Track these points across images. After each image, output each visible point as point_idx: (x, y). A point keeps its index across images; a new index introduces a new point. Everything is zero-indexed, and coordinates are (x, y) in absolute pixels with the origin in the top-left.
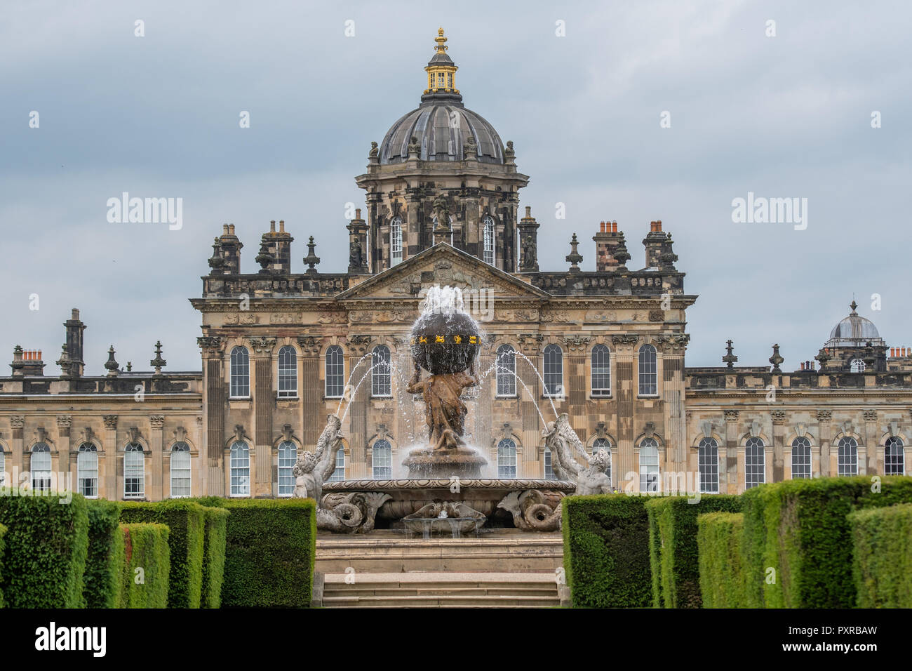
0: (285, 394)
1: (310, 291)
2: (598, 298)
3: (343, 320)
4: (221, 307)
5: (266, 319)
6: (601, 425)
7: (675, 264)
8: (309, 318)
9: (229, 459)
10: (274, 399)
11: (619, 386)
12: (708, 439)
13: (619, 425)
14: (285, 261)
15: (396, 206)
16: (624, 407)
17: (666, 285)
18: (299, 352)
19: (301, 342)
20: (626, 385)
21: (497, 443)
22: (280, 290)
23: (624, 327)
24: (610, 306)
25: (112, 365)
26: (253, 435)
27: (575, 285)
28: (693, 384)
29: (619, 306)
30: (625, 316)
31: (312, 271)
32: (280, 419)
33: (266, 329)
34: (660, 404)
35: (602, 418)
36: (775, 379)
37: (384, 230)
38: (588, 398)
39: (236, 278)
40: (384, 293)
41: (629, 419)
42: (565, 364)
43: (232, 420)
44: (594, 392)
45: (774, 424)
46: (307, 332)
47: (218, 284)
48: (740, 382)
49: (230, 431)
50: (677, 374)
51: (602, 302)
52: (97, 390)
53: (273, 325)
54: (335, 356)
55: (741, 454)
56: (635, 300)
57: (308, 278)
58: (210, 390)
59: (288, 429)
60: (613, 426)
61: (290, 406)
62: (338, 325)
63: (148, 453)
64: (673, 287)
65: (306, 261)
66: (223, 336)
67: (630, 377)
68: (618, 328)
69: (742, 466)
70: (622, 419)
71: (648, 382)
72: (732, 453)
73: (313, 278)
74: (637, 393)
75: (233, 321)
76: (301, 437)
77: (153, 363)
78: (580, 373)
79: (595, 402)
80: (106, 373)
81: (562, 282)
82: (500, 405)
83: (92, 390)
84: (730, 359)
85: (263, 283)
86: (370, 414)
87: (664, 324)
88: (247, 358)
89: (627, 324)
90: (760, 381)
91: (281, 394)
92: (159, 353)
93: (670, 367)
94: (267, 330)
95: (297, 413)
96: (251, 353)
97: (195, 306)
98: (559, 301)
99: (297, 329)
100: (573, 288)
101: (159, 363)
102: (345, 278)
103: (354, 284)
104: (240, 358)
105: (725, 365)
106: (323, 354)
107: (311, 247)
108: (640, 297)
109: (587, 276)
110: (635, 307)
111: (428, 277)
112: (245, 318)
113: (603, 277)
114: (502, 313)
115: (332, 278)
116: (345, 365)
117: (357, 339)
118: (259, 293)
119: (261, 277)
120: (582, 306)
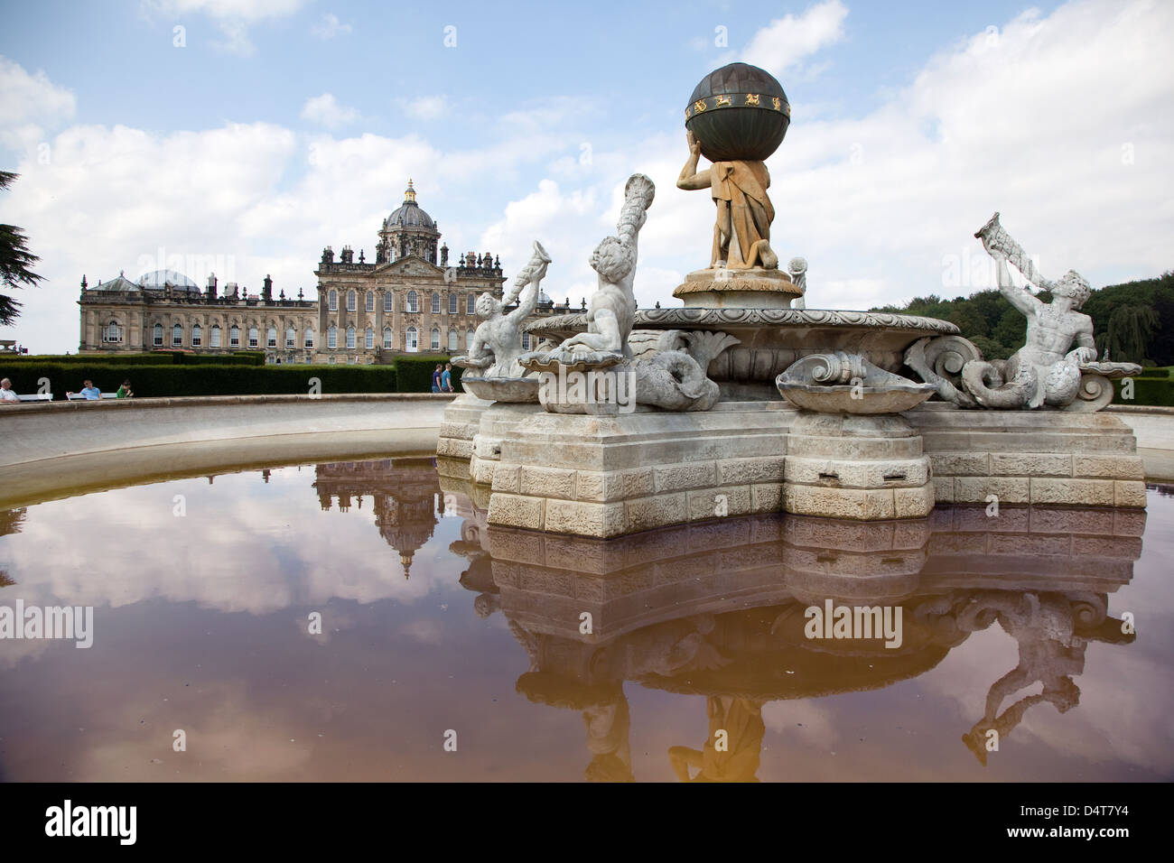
0: (351, 309)
1: (361, 270)
2: (472, 277)
3: (374, 282)
4: (325, 275)
5: (344, 280)
7: (499, 266)
8: (361, 280)
9: (328, 333)
10: (346, 311)
14: (351, 260)
15: (393, 242)
17: (496, 274)
18: (356, 293)
19: (357, 289)
22: (349, 269)
24: (475, 280)
25: (282, 296)
26: (338, 325)
27: (462, 272)
29: (479, 280)
32: (349, 319)
37: (388, 251)
38: (466, 315)
39: (332, 264)
40: (390, 272)
42: (458, 302)
43: (330, 318)
46: (359, 285)
47: (325, 266)
49: (329, 322)
52: (277, 306)
53: (346, 283)
54: (371, 295)
57: (360, 265)
58: (321, 307)
59: (352, 323)
61: (353, 313)
62: (371, 284)
63: (296, 330)
64: (498, 274)
65: (360, 259)
66: (327, 286)
68: (478, 288)
73: (362, 265)
75: (331, 280)
76: (357, 326)
77: (299, 296)
78: (464, 306)
79: (469, 317)
80: (279, 299)
81: (458, 271)
82: (433, 316)
83: (274, 305)
85: (342, 266)
86: (384, 317)
87: (495, 287)
88: (336, 295)
89: (482, 287)
91: (349, 309)
92: (301, 292)
94: (344, 284)
95: (355, 317)
96: (337, 293)
97: (316, 274)
99: (355, 284)
101: (301, 296)
102: (375, 266)
103: (378, 268)
104: (333, 295)
106: (365, 294)
107: (362, 253)
108: (486, 277)
109: (467, 269)
110: (485, 281)
111: (407, 266)
112: (335, 279)
113: (474, 269)
114: (435, 282)
115: (370, 265)
116: (374, 299)
117: (380, 289)
118: (341, 270)
119: (342, 263)
120: (465, 280)
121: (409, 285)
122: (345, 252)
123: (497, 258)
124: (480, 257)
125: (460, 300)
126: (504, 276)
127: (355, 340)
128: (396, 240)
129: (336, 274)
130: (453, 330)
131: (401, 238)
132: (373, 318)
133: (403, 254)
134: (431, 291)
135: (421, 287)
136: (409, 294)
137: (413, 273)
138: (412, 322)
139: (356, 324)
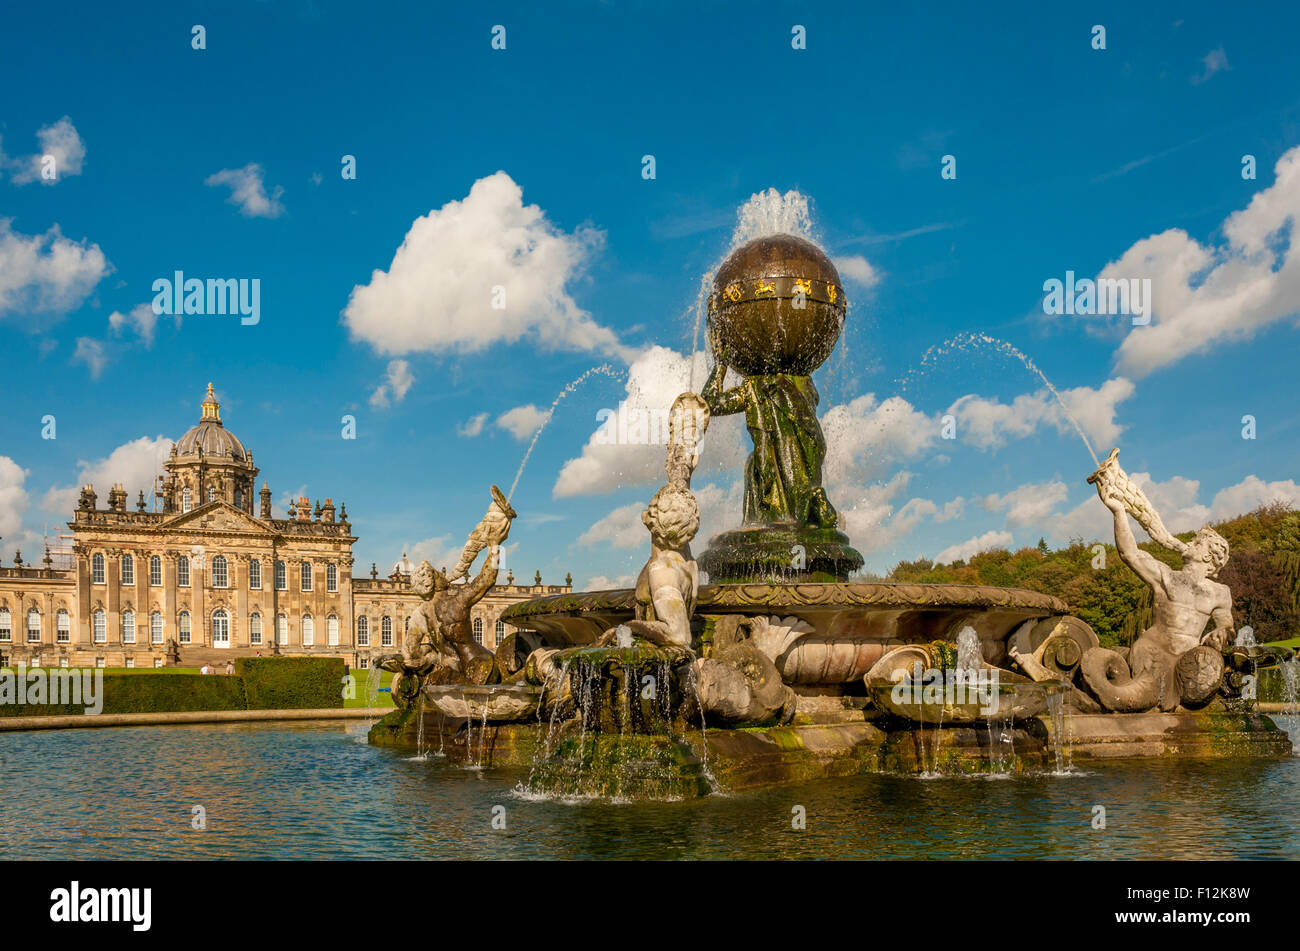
0: (126, 582)
1: (141, 522)
2: (305, 535)
3: (161, 540)
5: (115, 537)
6: (308, 607)
7: (347, 519)
8: (141, 538)
9: (93, 619)
10: (119, 585)
11: (316, 585)
12: (363, 616)
13: (317, 608)
14: (123, 505)
15: (187, 480)
16: (321, 598)
17: (342, 531)
18: (134, 557)
19: (136, 552)
20: (320, 584)
21: (250, 616)
22: (124, 521)
23: (320, 553)
24: (311, 540)
26: (108, 607)
27: (293, 528)
28: (356, 586)
29: (316, 541)
30: (320, 546)
31: (141, 512)
32: (123, 597)
34: (338, 596)
35: (308, 603)
36: (397, 585)
39: (96, 512)
40: (186, 526)
41: (322, 604)
43: (94, 597)
44: (303, 588)
45: (397, 609)
46: (139, 547)
47: (85, 514)
48: (380, 586)
49: (94, 604)
50: (348, 579)
51: (307, 538)
52: (9, 576)
53: (119, 541)
54: (156, 562)
55: (380, 623)
56: (325, 538)
57: (140, 514)
58: (81, 578)
59: (129, 603)
60: (313, 608)
61: (130, 589)
62: (158, 543)
63: (42, 615)
64: (345, 532)
65: (138, 505)
66: (88, 546)
67: (322, 580)
68: (317, 553)
69: (380, 631)
70: (318, 603)
71: (331, 585)
72: (375, 624)
74: (326, 590)
75: (94, 538)
76: (136, 608)
77: (44, 562)
78: (296, 577)
79: (303, 593)
80: (15, 565)
81: (286, 526)
82: (252, 594)
83: (6, 575)
84: (375, 573)
85: (112, 516)
86: (178, 595)
87: (342, 552)
88: (103, 560)
89: (321, 551)
90: (390, 586)
91: (124, 582)
92: (48, 556)
93: (344, 576)
94: (115, 544)
95: (133, 594)
96: (105, 556)
97: (70, 527)
98: (285, 536)
99: (134, 544)
100: (291, 529)
101: (48, 561)
102: (162, 516)
103: (167, 519)
104: (98, 559)
105: (371, 577)
106: (149, 560)
107: (141, 496)
108: (328, 537)
109: (299, 523)
110: (324, 541)
111: (212, 518)
112: (101, 536)
113: (308, 524)
114: (253, 541)
115: (154, 515)
116: (162, 567)
117: (170, 553)
118: (109, 522)
119: (111, 512)
120: (297, 540)
121: (214, 545)
122: (113, 494)
123: (343, 508)
124: (318, 506)
125: (291, 569)
127: (135, 630)
128: (193, 478)
129: (103, 529)
130: (283, 615)
131: (200, 475)
132: (160, 595)
133: (203, 499)
134: (248, 556)
135: (233, 549)
136: (214, 560)
137: (220, 528)
138: (221, 603)
139: (136, 606)
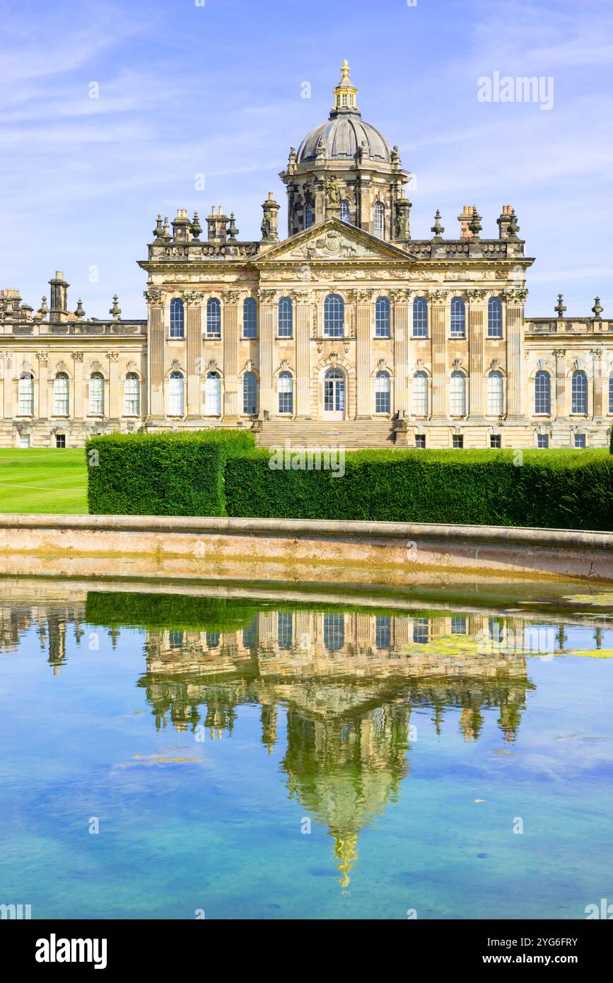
0: (211, 335)
1: (231, 255)
2: (456, 259)
3: (256, 278)
4: (160, 268)
5: (195, 277)
6: (456, 361)
7: (517, 234)
8: (229, 277)
10: (202, 340)
11: (472, 330)
12: (542, 372)
13: (472, 361)
14: (223, 236)
16: (475, 346)
17: (510, 250)
18: (222, 303)
19: (224, 295)
20: (477, 329)
21: (375, 375)
22: (208, 254)
23: (477, 284)
24: (465, 267)
25: (80, 312)
26: (186, 368)
27: (437, 250)
28: (531, 328)
29: (472, 267)
30: (477, 275)
31: (233, 240)
32: (206, 355)
33: (196, 284)
34: (503, 344)
35: (458, 355)
36: (597, 324)
37: (299, 213)
38: (447, 339)
39: (175, 245)
40: (287, 256)
41: (479, 356)
42: (429, 312)
43: (170, 356)
44: (453, 335)
45: (593, 360)
46: (227, 287)
47: (162, 249)
48: (569, 328)
49: (168, 365)
50: (519, 320)
51: (458, 264)
52: (68, 332)
53: (201, 282)
55: (568, 384)
56: (485, 262)
57: (230, 245)
58: (153, 332)
59: (213, 363)
60: (466, 361)
61: (215, 345)
62: (252, 282)
64: (515, 250)
65: (229, 232)
66: (163, 290)
67: (481, 323)
68: (472, 284)
69: (569, 393)
70: (473, 356)
71: (496, 328)
72: (563, 383)
73: (234, 245)
74: (486, 335)
75: (169, 280)
76: (223, 369)
77: (111, 312)
78: (441, 319)
79: (452, 342)
81: (429, 249)
82: (377, 345)
83: (64, 332)
84: (561, 310)
85: (194, 249)
86: (277, 351)
87: (508, 281)
88: (181, 308)
89: (479, 281)
90: (584, 327)
91: (209, 336)
92: (116, 304)
93: (512, 315)
94: (197, 286)
95: (219, 351)
96: (185, 303)
97: (141, 267)
98: (425, 262)
99: (220, 285)
100: (436, 253)
101: (115, 310)
102: (257, 245)
103: (263, 249)
104: (177, 307)
105: (556, 315)
106: (241, 305)
107: (232, 221)
108: (489, 259)
109: (448, 243)
110: (485, 268)
111: (320, 244)
112: (181, 277)
113: (463, 243)
114: (380, 273)
115: (247, 245)
116: (258, 313)
117: (268, 293)
118: (192, 257)
119: (194, 243)
120: (443, 268)
121: (326, 281)
123: (513, 219)
125: (436, 309)
126: (527, 254)
127: (221, 398)
129: (184, 268)
130: (423, 373)
131: (322, 184)
132: (254, 351)
134: (370, 292)
135: (350, 285)
136: (327, 301)
137: (335, 257)
138: (333, 359)
139: (221, 366)
